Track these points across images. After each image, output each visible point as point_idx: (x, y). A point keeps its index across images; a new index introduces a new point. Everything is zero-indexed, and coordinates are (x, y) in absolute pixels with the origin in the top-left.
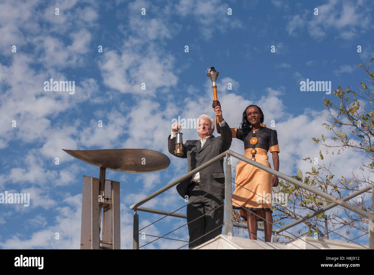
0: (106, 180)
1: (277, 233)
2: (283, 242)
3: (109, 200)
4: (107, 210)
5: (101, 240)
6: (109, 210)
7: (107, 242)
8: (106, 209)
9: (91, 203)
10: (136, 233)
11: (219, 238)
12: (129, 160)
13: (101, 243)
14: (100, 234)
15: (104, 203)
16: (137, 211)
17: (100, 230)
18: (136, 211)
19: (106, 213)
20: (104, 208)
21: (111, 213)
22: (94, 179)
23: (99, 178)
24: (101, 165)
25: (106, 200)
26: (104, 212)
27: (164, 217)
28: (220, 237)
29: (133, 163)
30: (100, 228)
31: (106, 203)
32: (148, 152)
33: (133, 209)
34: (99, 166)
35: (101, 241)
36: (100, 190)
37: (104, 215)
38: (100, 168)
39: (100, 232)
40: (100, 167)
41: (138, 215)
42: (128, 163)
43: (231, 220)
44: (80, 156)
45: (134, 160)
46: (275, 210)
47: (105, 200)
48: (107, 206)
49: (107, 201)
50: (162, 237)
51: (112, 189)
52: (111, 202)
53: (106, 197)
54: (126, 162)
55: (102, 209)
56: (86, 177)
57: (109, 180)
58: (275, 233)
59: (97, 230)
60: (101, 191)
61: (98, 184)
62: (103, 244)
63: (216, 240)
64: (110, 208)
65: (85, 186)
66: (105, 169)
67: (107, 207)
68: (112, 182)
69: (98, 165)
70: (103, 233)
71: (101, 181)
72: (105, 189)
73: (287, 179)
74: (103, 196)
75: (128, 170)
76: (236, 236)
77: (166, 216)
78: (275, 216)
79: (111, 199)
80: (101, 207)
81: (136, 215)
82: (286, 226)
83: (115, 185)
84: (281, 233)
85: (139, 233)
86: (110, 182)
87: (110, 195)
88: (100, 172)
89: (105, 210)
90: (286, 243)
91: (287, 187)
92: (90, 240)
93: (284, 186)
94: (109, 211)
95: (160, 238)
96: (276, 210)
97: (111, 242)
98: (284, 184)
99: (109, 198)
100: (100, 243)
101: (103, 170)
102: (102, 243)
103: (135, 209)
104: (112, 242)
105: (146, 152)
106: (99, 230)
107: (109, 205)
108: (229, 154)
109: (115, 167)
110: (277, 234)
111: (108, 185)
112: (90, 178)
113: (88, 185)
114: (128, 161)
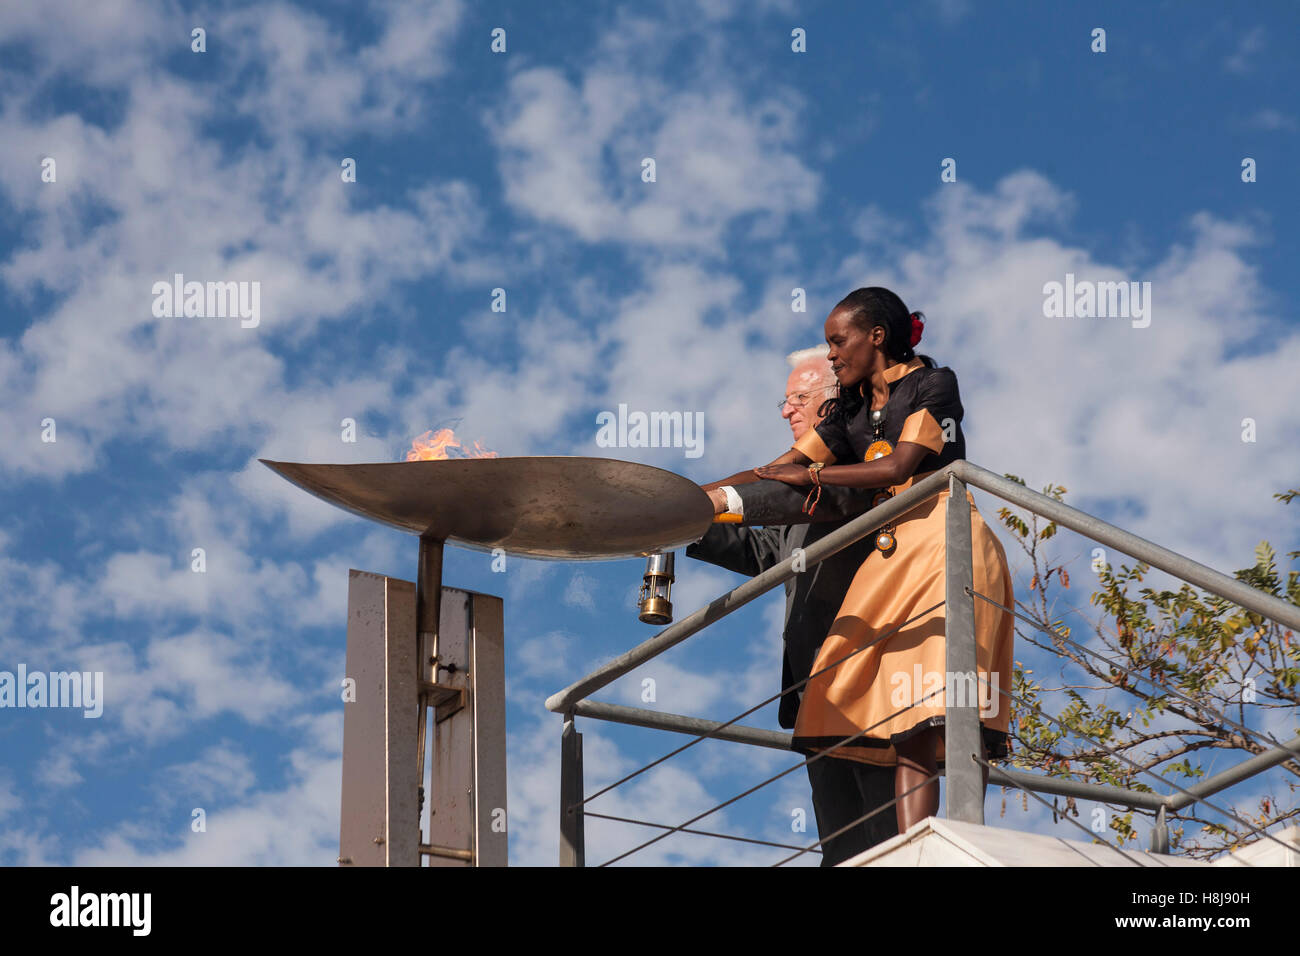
0: (447, 588)
1: (1170, 810)
2: (1197, 849)
3: (458, 674)
4: (450, 716)
5: (426, 840)
6: (460, 713)
7: (452, 849)
8: (446, 711)
9: (382, 687)
10: (570, 812)
11: (922, 831)
12: (540, 504)
13: (426, 853)
14: (420, 816)
15: (438, 688)
16: (576, 717)
17: (422, 800)
18: (573, 720)
19: (445, 726)
20: (437, 707)
21: (467, 728)
22: (395, 585)
23: (414, 579)
24: (424, 528)
25: (444, 673)
26: (438, 722)
27: (692, 744)
28: (928, 827)
29: (556, 516)
30: (421, 791)
31: (447, 685)
32: (619, 473)
33: (557, 710)
34: (413, 528)
35: (425, 845)
36: (420, 630)
37: (438, 738)
38: (417, 540)
39: (421, 808)
40: (421, 533)
41: (581, 735)
42: (537, 518)
43: (974, 756)
44: (335, 490)
45: (560, 507)
46: (1162, 712)
47: (442, 671)
48: (449, 699)
49: (451, 678)
50: (680, 828)
51: (470, 627)
52: (469, 679)
53: (446, 662)
54: (528, 512)
55: (430, 710)
56: (362, 575)
57: (457, 590)
58: (1163, 808)
59: (408, 799)
60: (426, 635)
61: (414, 604)
62: (433, 858)
63: (909, 841)
64: (462, 708)
65: (359, 613)
66: (440, 544)
67: (450, 704)
68: (471, 595)
69: (412, 525)
70: (433, 813)
71: (425, 595)
72: (441, 628)
73: (1211, 583)
74: (435, 655)
75: (536, 547)
76: (992, 825)
77: (697, 737)
78: (1161, 738)
79: (467, 670)
80: (424, 703)
81: (570, 735)
82: (1208, 780)
83: (484, 609)
84: (1186, 812)
85: (585, 811)
86: (463, 598)
87: (461, 651)
88: (421, 555)
89: (444, 716)
90: (1209, 852)
91: (1212, 614)
92: (381, 843)
93: (1201, 611)
94: (460, 720)
95: (673, 830)
96: (1165, 711)
97: (469, 850)
98: (1200, 601)
99: (460, 664)
100: (421, 854)
101: (431, 546)
102: (432, 854)
103: (569, 708)
104: (471, 848)
105: (614, 473)
106: (417, 798)
107: (458, 693)
108: (963, 476)
109: (485, 533)
110: (1172, 815)
111: (453, 611)
112: (380, 579)
113: (372, 611)
114: (539, 507)
